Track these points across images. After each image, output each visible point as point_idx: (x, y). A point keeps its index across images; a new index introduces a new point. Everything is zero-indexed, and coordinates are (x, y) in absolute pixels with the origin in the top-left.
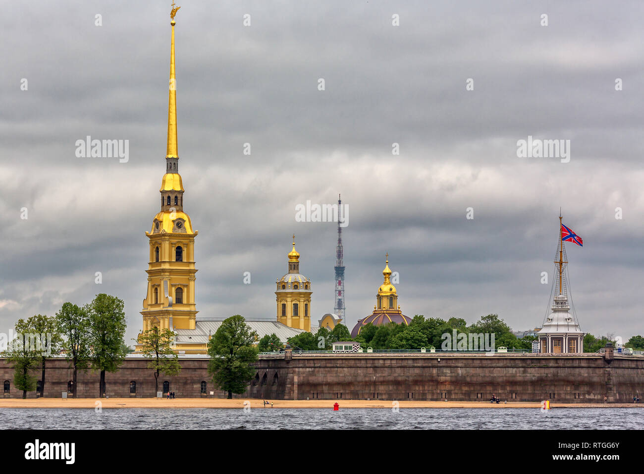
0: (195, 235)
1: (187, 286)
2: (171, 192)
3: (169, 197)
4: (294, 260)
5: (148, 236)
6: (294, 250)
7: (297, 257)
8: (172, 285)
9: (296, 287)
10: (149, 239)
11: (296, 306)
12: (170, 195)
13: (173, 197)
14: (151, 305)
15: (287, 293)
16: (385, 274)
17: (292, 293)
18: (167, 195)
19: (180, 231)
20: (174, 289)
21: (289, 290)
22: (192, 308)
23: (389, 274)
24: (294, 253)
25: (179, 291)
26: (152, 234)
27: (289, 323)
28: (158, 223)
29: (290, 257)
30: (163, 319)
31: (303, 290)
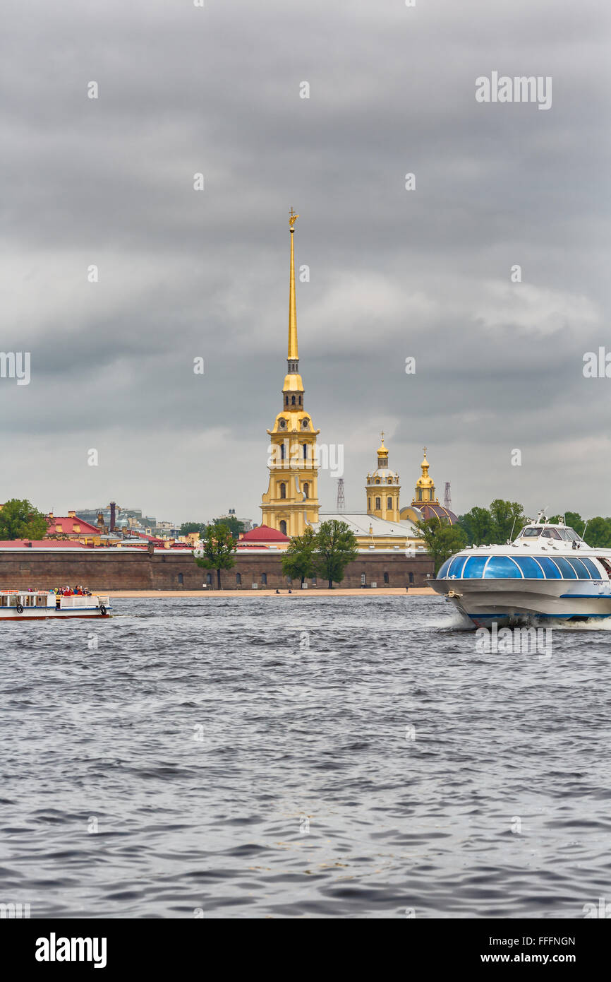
0: (318, 433)
1: (311, 482)
2: (295, 392)
3: (293, 398)
4: (384, 456)
5: (269, 434)
6: (383, 446)
7: (386, 453)
8: (301, 481)
9: (390, 482)
10: (270, 436)
11: (390, 499)
12: (295, 395)
13: (297, 397)
14: (276, 500)
15: (382, 488)
16: (423, 467)
17: (387, 488)
18: (292, 395)
19: (306, 430)
20: (302, 484)
21: (384, 484)
22: (316, 503)
23: (427, 467)
24: (383, 449)
25: (306, 487)
26: (275, 431)
27: (384, 516)
28: (283, 423)
29: (379, 453)
30: (296, 514)
31: (395, 485)
